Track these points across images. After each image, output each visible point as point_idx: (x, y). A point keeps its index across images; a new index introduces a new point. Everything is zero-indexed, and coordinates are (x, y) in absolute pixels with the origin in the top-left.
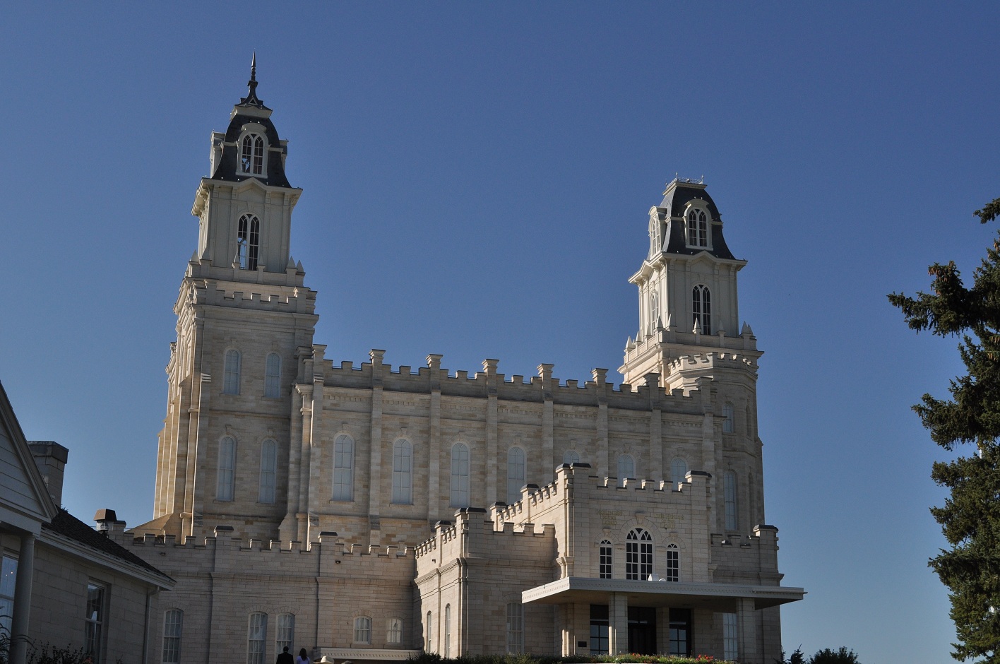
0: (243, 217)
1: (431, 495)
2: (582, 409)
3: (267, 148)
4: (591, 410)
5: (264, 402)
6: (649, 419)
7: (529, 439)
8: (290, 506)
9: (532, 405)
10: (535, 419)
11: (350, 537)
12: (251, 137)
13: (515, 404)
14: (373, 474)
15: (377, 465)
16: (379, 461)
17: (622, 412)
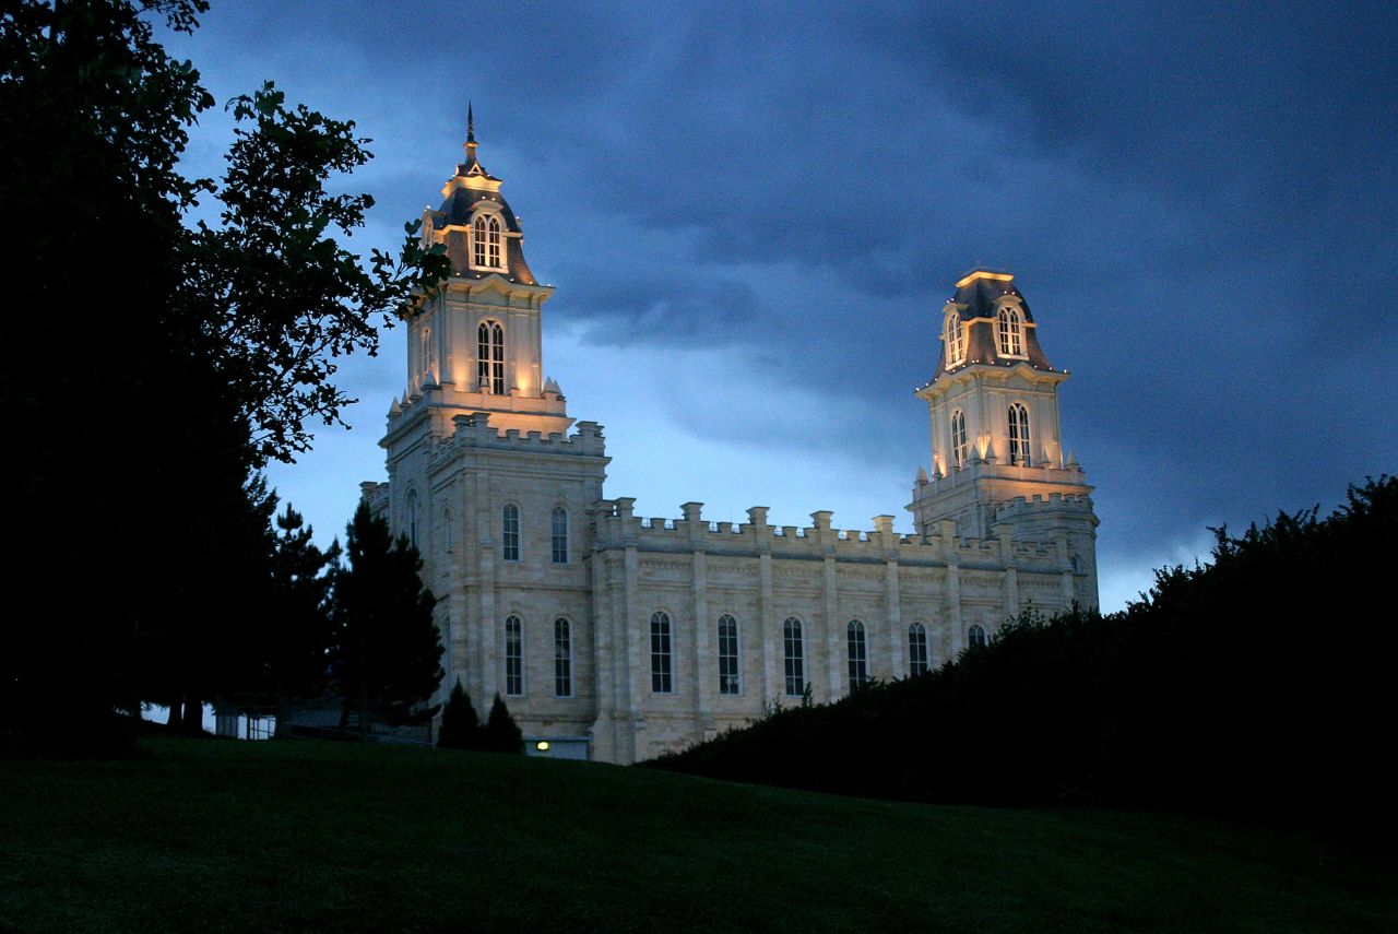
0: (483, 325)
1: (768, 684)
2: (929, 570)
3: (504, 234)
4: (939, 572)
5: (554, 571)
6: (1002, 581)
7: (872, 610)
8: (604, 702)
9: (874, 567)
10: (875, 585)
11: (676, 739)
12: (484, 219)
13: (853, 566)
14: (701, 660)
15: (705, 648)
16: (707, 644)
17: (974, 573)
